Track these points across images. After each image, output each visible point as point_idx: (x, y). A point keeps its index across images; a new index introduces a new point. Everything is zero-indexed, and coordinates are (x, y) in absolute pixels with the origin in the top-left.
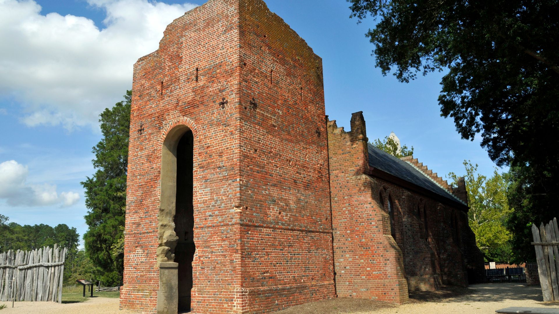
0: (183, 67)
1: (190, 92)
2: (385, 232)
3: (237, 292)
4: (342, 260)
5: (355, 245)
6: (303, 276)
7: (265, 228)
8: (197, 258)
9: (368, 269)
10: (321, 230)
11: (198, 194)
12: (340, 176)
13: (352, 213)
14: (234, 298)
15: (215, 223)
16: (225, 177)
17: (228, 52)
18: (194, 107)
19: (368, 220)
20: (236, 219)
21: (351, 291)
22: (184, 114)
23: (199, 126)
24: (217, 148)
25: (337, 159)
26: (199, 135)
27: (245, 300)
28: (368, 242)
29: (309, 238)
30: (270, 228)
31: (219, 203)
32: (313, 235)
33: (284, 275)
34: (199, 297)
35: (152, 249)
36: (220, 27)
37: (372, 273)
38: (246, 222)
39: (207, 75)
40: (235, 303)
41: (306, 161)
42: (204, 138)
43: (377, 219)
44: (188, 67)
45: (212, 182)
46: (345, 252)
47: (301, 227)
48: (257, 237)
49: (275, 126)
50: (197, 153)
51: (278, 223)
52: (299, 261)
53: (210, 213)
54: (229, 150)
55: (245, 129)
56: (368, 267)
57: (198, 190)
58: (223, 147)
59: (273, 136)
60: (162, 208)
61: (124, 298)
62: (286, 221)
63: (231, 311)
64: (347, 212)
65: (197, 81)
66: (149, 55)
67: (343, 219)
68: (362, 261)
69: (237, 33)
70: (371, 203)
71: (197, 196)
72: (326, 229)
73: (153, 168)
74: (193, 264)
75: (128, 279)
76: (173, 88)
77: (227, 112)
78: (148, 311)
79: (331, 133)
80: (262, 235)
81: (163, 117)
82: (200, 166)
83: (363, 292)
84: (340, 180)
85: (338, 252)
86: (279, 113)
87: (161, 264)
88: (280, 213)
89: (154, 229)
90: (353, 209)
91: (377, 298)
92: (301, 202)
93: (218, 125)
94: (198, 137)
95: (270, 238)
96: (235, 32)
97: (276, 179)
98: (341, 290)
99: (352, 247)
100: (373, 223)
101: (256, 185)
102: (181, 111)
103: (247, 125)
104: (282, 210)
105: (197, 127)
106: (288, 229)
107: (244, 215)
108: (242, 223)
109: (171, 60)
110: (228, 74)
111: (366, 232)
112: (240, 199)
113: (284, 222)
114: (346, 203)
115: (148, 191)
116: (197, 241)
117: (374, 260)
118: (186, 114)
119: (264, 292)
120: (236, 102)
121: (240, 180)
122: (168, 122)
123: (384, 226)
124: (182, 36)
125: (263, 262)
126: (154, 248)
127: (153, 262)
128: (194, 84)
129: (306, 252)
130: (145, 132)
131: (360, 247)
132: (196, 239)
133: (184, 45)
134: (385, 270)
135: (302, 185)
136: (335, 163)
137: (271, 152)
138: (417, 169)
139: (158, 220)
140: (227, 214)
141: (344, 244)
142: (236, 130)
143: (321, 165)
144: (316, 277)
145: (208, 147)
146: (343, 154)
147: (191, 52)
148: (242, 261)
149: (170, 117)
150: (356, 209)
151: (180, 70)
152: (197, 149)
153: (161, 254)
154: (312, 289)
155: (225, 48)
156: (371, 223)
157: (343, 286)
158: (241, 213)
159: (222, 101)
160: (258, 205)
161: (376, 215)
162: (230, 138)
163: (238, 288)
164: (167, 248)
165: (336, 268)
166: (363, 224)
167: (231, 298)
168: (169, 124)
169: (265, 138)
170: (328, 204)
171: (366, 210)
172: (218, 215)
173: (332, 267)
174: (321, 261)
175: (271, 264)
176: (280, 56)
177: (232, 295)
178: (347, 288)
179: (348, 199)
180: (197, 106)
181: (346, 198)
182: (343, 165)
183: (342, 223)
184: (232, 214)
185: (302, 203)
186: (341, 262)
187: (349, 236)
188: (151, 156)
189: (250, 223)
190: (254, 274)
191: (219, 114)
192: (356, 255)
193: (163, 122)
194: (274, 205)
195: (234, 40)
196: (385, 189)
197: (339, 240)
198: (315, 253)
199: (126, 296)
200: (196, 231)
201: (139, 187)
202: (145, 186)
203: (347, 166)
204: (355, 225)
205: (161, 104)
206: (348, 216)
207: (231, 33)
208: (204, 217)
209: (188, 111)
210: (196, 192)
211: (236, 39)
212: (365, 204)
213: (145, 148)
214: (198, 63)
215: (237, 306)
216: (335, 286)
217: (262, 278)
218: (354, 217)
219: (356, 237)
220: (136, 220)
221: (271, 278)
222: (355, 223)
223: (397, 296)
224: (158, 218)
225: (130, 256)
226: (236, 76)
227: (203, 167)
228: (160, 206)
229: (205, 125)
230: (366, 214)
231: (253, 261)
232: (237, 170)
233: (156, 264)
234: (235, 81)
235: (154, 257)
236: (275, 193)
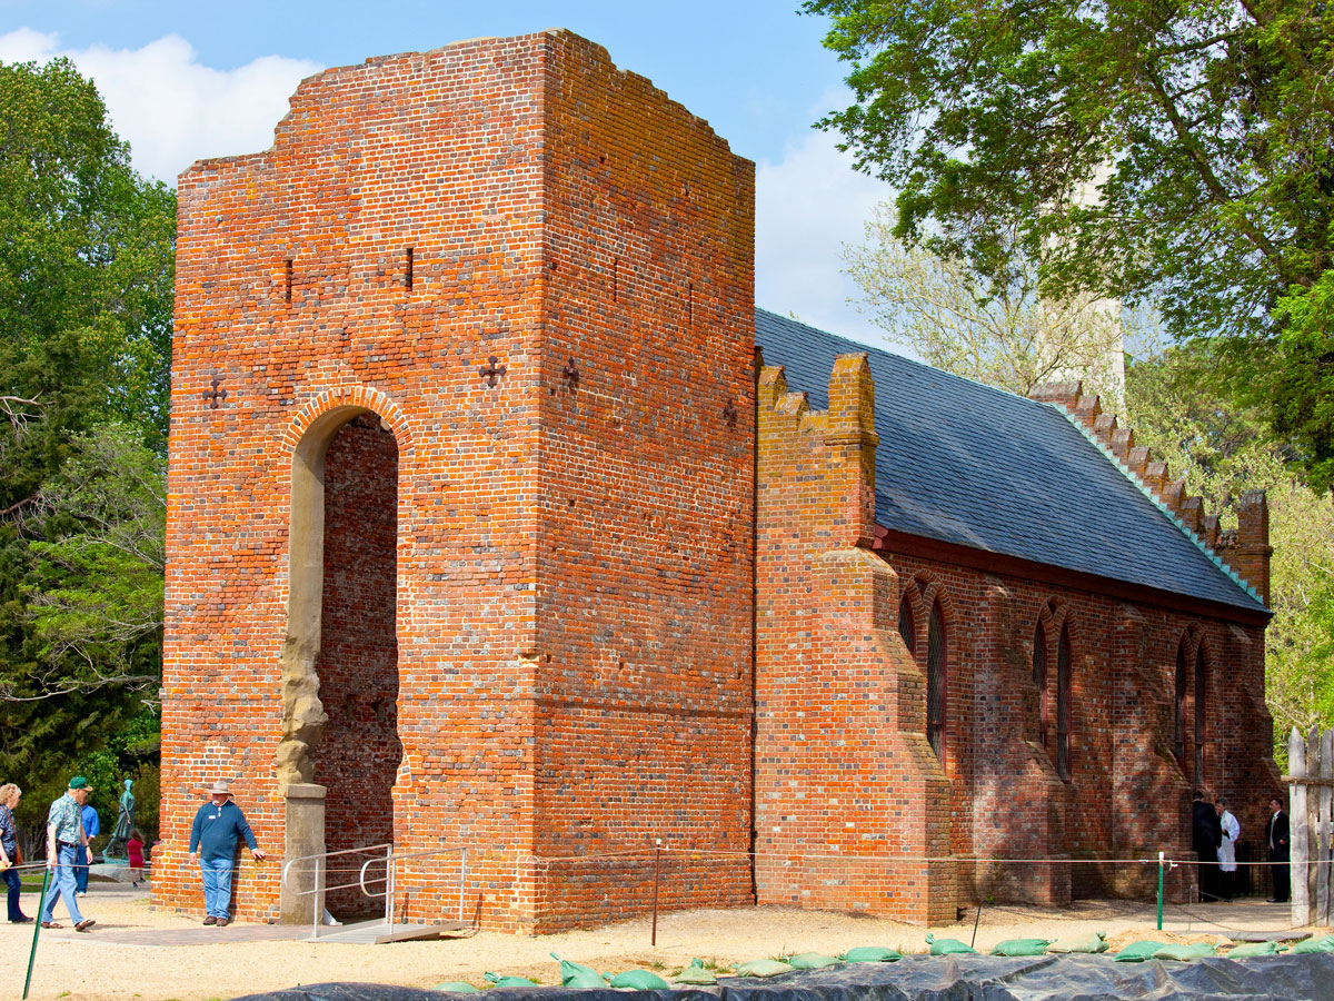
0: (361, 233)
1: (386, 316)
2: (905, 723)
3: (521, 866)
4: (776, 795)
5: (816, 755)
6: (670, 836)
7: (587, 706)
8: (407, 777)
9: (850, 825)
10: (721, 709)
11: (411, 610)
12: (785, 547)
13: (813, 662)
14: (514, 879)
15: (465, 691)
16: (494, 575)
17: (509, 226)
18: (401, 362)
19: (858, 685)
20: (525, 686)
21: (796, 885)
22: (368, 378)
23: (418, 423)
24: (473, 495)
25: (782, 491)
26: (417, 447)
27: (541, 887)
28: (853, 749)
29: (691, 731)
30: (597, 707)
31: (474, 639)
32: (699, 722)
33: (625, 830)
34: (413, 877)
35: (261, 745)
36: (485, 142)
37: (858, 837)
38: (547, 693)
39: (443, 278)
40: (517, 891)
41: (692, 508)
42: (432, 459)
43: (883, 683)
44: (377, 236)
45: (454, 583)
46: (787, 772)
47: (672, 701)
48: (568, 731)
49: (617, 424)
50: (410, 498)
51: (617, 692)
52: (662, 795)
53: (449, 665)
54: (508, 504)
55: (551, 449)
56: (849, 820)
57: (412, 598)
58: (489, 493)
59: (614, 454)
60: (293, 635)
61: (168, 879)
62: (633, 687)
63: (506, 912)
64: (799, 657)
65: (409, 284)
66: (239, 161)
67: (788, 675)
68: (834, 801)
69: (536, 176)
70: (870, 639)
71: (409, 615)
72: (736, 704)
73: (262, 517)
74: (393, 794)
75: (177, 826)
76: (328, 288)
77: (502, 398)
78: (252, 913)
79: (769, 408)
80: (580, 726)
81: (296, 372)
82: (419, 534)
83: (830, 888)
84: (787, 558)
85: (765, 772)
86: (629, 382)
87: (291, 788)
88: (621, 666)
89: (268, 691)
90: (817, 651)
91: (867, 905)
92: (673, 631)
93: (476, 430)
94: (412, 453)
95: (597, 732)
96: (532, 173)
97: (617, 574)
98: (768, 880)
99: (809, 761)
100: (872, 697)
101: (571, 596)
102: (356, 366)
103: (556, 438)
104: (628, 656)
105: (410, 424)
106: (639, 709)
107: (544, 676)
108: (538, 696)
109: (320, 197)
110: (508, 291)
111: (850, 720)
112: (537, 635)
113: (629, 690)
114: (799, 629)
115: (244, 583)
116: (406, 735)
117: (866, 802)
118: (374, 377)
119: (581, 870)
120: (529, 378)
121: (537, 588)
122: (312, 389)
123: (903, 707)
124: (356, 131)
125: (581, 794)
126: (268, 745)
127: (266, 781)
128: (400, 295)
129: (681, 772)
130: (231, 405)
131: (829, 761)
132: (405, 727)
133: (365, 163)
134: (895, 831)
135: (680, 582)
136: (775, 503)
137: (607, 499)
138: (1093, 440)
139: (281, 667)
140: (497, 671)
141: (786, 749)
142: (529, 454)
143: (733, 513)
144: (702, 841)
145: (444, 486)
146: (799, 479)
147: (390, 193)
148: (537, 791)
149: (319, 376)
150: (826, 651)
151: (353, 240)
152: (410, 485)
153: (289, 760)
154: (692, 871)
155: (501, 211)
156: (866, 696)
157: (775, 869)
158: (536, 671)
159: (487, 365)
160: (574, 648)
161: (881, 673)
162: (512, 473)
163: (524, 856)
164: (301, 744)
165: (759, 818)
166: (845, 695)
167: (504, 879)
168: (315, 395)
169: (594, 464)
170: (746, 631)
171: (854, 656)
172: (472, 672)
173: (746, 814)
174: (717, 796)
175: (597, 800)
176: (639, 204)
177: (509, 872)
178: (788, 875)
179: (805, 618)
180: (410, 361)
181: (799, 613)
182: (798, 513)
183: (782, 686)
184: (511, 671)
185: (675, 634)
186: (774, 801)
187: (800, 726)
188: (253, 481)
189: (556, 697)
190: (559, 824)
191: (479, 400)
192: (819, 784)
193: (297, 388)
194: (610, 644)
195: (528, 196)
196: (922, 582)
197: (771, 738)
198: (702, 773)
199: (173, 873)
200: (404, 708)
201: (212, 566)
202: (234, 565)
203: (810, 518)
204: (820, 697)
205: (287, 330)
206: (801, 669)
207: (518, 172)
208: (430, 672)
209: (381, 370)
210: (406, 603)
211: (533, 195)
212: (852, 639)
213: (232, 453)
214: (413, 233)
215: (522, 900)
216: (752, 869)
217: (576, 836)
218: (819, 673)
219: (822, 731)
220: (204, 662)
221: (595, 836)
222: (822, 691)
223: (923, 901)
224: (281, 661)
225: (182, 762)
226: (534, 302)
227: (428, 539)
228: (286, 628)
229: (436, 422)
230: (854, 667)
231: (558, 792)
232: (531, 561)
233: (276, 788)
234: (526, 316)
235: (267, 769)
236: (612, 612)
